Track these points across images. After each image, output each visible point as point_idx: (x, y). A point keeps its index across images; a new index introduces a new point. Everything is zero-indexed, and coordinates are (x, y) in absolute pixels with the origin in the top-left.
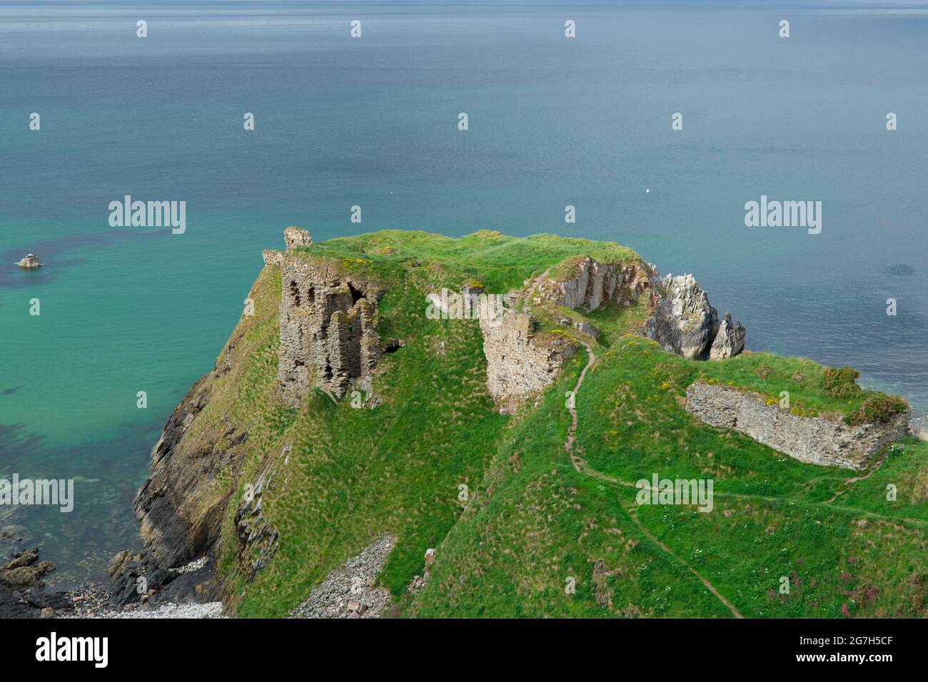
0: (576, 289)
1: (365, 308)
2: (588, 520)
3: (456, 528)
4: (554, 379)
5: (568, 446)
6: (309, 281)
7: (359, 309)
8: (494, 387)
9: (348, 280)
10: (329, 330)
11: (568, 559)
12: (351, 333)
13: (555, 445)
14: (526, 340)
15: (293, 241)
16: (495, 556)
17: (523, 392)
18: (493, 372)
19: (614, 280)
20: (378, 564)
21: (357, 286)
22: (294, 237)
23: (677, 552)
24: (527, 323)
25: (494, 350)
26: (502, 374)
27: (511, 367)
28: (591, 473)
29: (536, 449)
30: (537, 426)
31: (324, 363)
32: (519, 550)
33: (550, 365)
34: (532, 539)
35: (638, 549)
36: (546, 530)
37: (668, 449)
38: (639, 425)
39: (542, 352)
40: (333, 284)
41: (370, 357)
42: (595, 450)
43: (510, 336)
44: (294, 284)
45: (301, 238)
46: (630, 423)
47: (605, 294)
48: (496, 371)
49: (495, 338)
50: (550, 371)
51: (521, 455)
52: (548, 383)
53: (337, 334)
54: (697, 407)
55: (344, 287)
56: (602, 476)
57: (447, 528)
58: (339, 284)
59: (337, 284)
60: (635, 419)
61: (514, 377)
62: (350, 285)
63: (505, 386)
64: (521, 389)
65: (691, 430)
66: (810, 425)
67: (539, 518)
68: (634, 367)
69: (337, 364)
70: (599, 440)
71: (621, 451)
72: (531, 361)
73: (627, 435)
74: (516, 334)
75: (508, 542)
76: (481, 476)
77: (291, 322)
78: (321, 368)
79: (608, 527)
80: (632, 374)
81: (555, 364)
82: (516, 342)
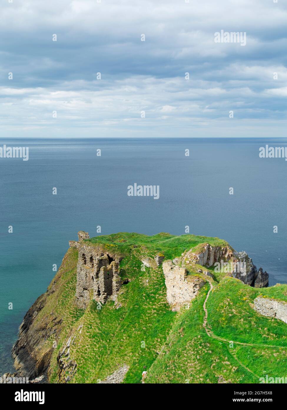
0: (203, 257)
1: (115, 265)
2: (214, 358)
3: (156, 362)
4: (196, 296)
5: (204, 325)
6: (91, 254)
7: (112, 265)
8: (170, 299)
9: (107, 253)
10: (100, 275)
11: (207, 375)
12: (108, 276)
13: (199, 324)
14: (184, 279)
15: (81, 237)
16: (174, 374)
17: (182, 301)
18: (169, 293)
19: (218, 253)
20: (121, 378)
21: (111, 256)
22: (82, 235)
23: (255, 372)
24: (184, 272)
25: (170, 283)
26: (173, 294)
27: (177, 290)
28: (215, 337)
29: (190, 326)
30: (190, 315)
31: (97, 289)
32: (185, 372)
33: (194, 290)
34: (191, 367)
35: (237, 371)
36: (197, 362)
37: (247, 326)
38: (234, 316)
39: (191, 284)
40: (101, 255)
41: (117, 286)
42: (216, 327)
43: (177, 277)
44: (84, 255)
45: (85, 236)
46: (230, 315)
47: (215, 259)
48: (171, 292)
49: (170, 278)
50: (194, 292)
51: (184, 329)
52: (193, 297)
53: (103, 277)
54: (259, 308)
55: (105, 256)
56: (219, 338)
57: (151, 362)
58: (103, 255)
59: (102, 255)
60: (232, 313)
61: (178, 295)
62: (108, 255)
63: (174, 299)
64: (182, 300)
65: (257, 318)
67: (193, 357)
68: (231, 290)
69: (102, 289)
70: (217, 322)
71: (227, 327)
72: (186, 288)
73: (230, 320)
74: (179, 276)
75: (180, 368)
76: (165, 338)
77: (82, 271)
78: (95, 291)
79: (224, 361)
80: (230, 293)
81: (196, 289)
82: (179, 280)
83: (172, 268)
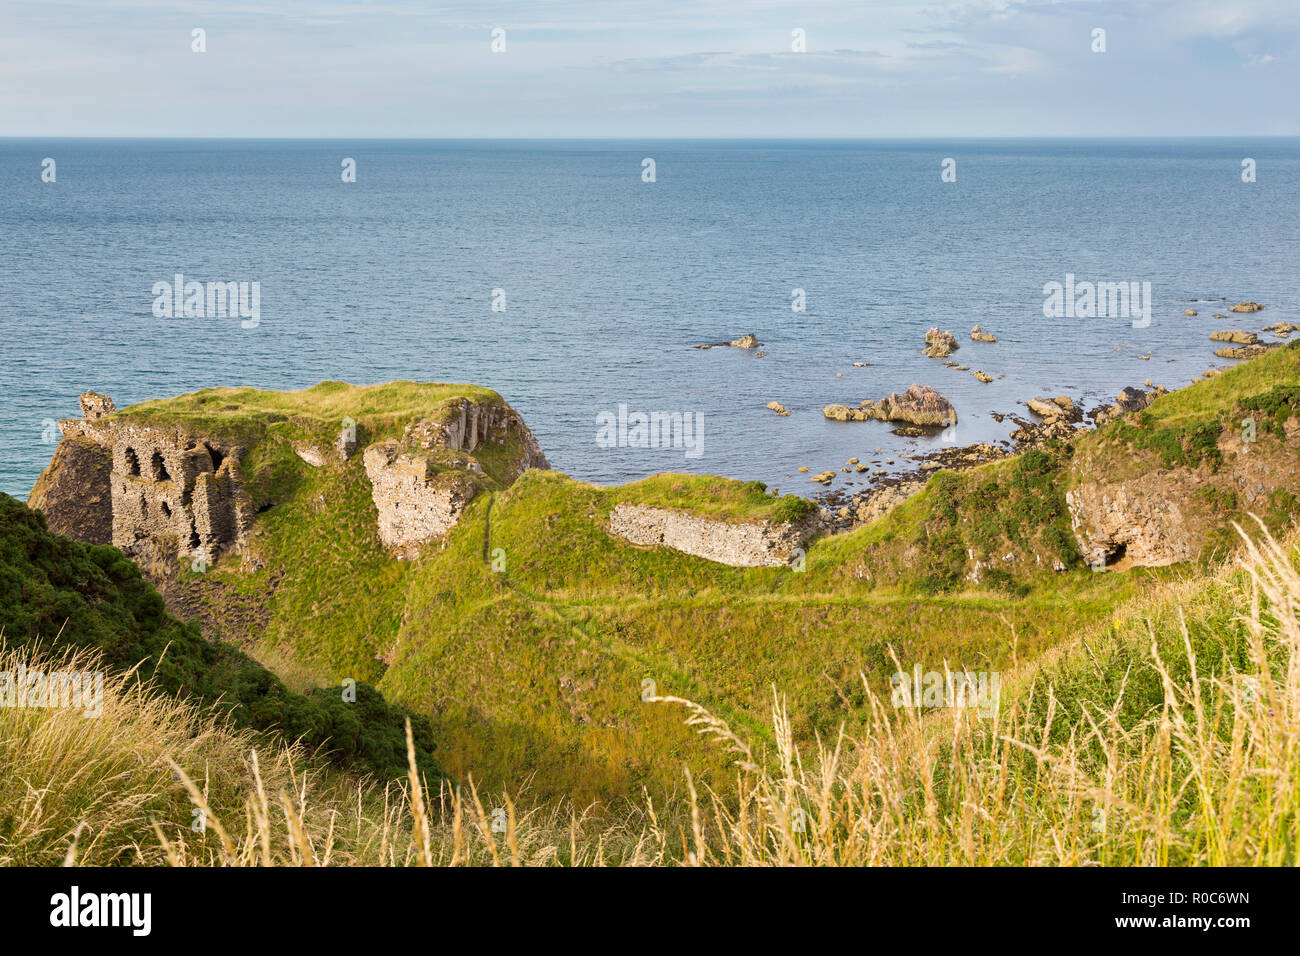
0: (458, 431)
1: (234, 468)
4: (458, 519)
6: (153, 445)
7: (227, 469)
8: (388, 535)
9: (205, 440)
10: (195, 495)
12: (221, 495)
14: (424, 484)
15: (90, 409)
17: (423, 537)
18: (385, 523)
19: (486, 420)
21: (215, 446)
24: (423, 467)
25: (386, 498)
26: (397, 521)
27: (407, 513)
31: (189, 531)
33: (453, 506)
39: (443, 494)
40: (187, 446)
41: (244, 518)
43: (405, 482)
44: (130, 450)
47: (480, 435)
48: (389, 519)
49: (386, 485)
50: (453, 512)
52: (453, 524)
53: (205, 498)
54: (622, 528)
55: (199, 448)
58: (194, 446)
59: (192, 446)
61: (411, 523)
62: (207, 445)
63: (400, 533)
64: (421, 535)
66: (736, 532)
69: (205, 529)
72: (431, 505)
74: (411, 479)
77: (128, 492)
78: (184, 536)
81: (459, 505)
82: (412, 488)
83: (389, 463)
